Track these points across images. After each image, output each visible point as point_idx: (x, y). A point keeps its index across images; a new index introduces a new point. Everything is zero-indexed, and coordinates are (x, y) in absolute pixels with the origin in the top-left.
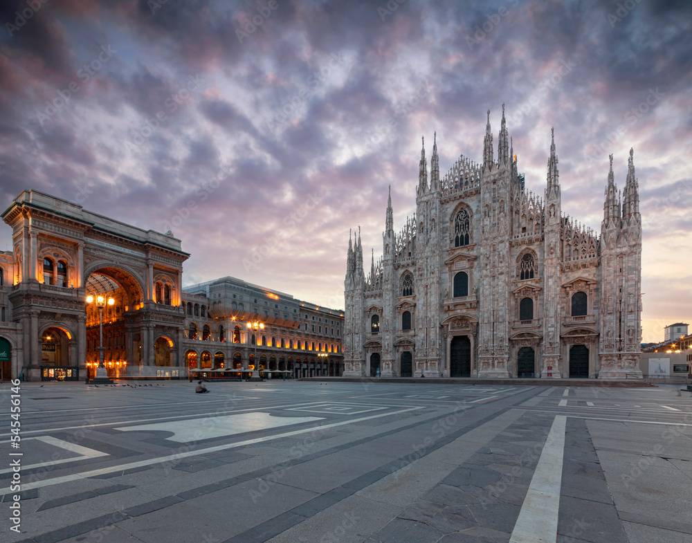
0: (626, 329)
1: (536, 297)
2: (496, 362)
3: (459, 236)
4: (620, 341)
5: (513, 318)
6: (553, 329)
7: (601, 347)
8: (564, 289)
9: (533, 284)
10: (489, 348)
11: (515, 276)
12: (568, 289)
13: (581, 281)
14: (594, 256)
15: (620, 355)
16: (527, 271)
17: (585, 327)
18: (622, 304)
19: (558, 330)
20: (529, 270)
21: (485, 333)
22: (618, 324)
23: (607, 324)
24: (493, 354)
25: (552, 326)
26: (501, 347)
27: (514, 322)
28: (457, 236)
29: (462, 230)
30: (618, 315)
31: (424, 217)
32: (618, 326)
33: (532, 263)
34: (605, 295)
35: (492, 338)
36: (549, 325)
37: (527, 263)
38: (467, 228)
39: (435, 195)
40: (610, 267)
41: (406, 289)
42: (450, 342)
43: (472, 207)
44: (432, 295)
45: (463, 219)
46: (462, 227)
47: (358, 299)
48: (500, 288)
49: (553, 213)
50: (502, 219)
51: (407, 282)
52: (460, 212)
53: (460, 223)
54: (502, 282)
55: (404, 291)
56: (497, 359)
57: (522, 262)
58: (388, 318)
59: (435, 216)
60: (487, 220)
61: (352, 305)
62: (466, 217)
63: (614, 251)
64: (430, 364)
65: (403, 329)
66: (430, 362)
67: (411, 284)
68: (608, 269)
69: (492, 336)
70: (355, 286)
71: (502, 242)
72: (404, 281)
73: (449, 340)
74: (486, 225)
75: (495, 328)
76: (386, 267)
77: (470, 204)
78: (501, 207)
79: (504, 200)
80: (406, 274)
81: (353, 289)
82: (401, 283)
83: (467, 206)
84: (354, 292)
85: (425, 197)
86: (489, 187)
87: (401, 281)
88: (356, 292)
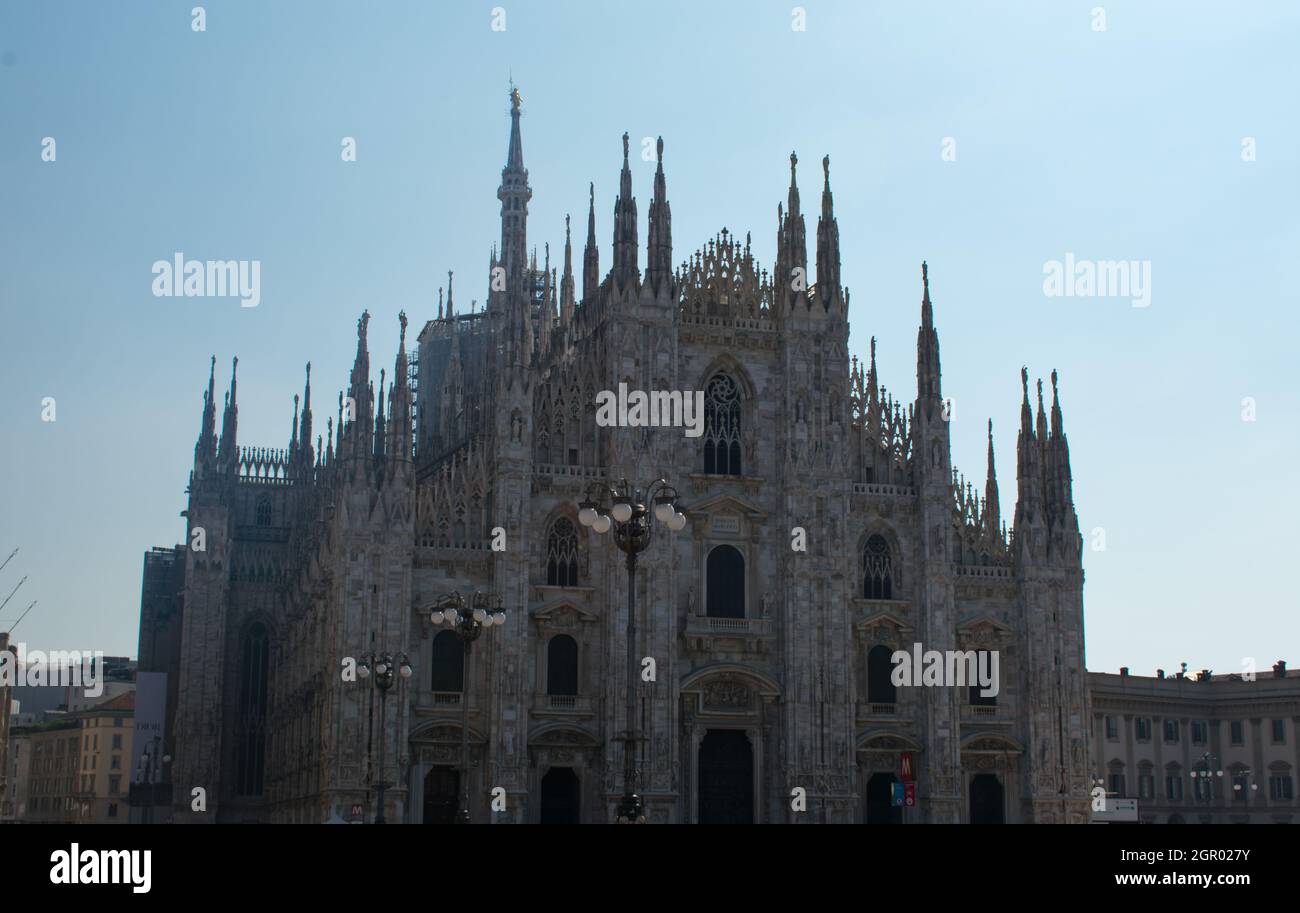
0: (1071, 746)
1: (903, 648)
2: (829, 809)
3: (716, 441)
4: (1063, 770)
5: (855, 695)
6: (946, 733)
7: (1034, 781)
9: (896, 614)
10: (814, 773)
11: (856, 585)
12: (964, 638)
13: (985, 624)
14: (1006, 574)
15: (1063, 801)
16: (878, 578)
17: (997, 732)
18: (1063, 691)
19: (958, 736)
20: (883, 577)
21: (801, 727)
22: (1058, 733)
23: (1040, 730)
24: (824, 789)
25: (945, 726)
26: (840, 770)
27: (857, 704)
28: (709, 442)
29: (722, 428)
30: (1057, 714)
31: (637, 364)
32: (1058, 738)
33: (887, 560)
34: (1034, 666)
35: (819, 745)
36: (940, 723)
37: (877, 557)
38: (735, 428)
39: (669, 314)
40: (1039, 607)
41: (558, 562)
42: (698, 747)
43: (754, 378)
44: (658, 599)
45: (724, 399)
46: (723, 420)
47: (398, 568)
48: (835, 612)
49: (937, 459)
50: (836, 438)
51: (563, 542)
52: (718, 377)
53: (717, 409)
54: (839, 597)
55: (552, 567)
56: (832, 802)
57: (867, 552)
58: (512, 650)
59: (667, 370)
60: (802, 430)
61: (369, 587)
62: (732, 397)
63: (1043, 574)
64: (652, 811)
65: (550, 692)
66: (650, 805)
67: (574, 549)
68: (1036, 610)
69: (819, 738)
70: (387, 521)
71: (837, 495)
72: (553, 535)
73: (696, 740)
74: (801, 441)
75: (825, 716)
76: (512, 482)
77: (750, 367)
78: (832, 407)
79: (839, 392)
80: (561, 513)
81: (378, 529)
82: (545, 541)
83: (739, 369)
84: (383, 542)
85: (640, 310)
86: (805, 348)
87: (545, 532)
88: (392, 542)
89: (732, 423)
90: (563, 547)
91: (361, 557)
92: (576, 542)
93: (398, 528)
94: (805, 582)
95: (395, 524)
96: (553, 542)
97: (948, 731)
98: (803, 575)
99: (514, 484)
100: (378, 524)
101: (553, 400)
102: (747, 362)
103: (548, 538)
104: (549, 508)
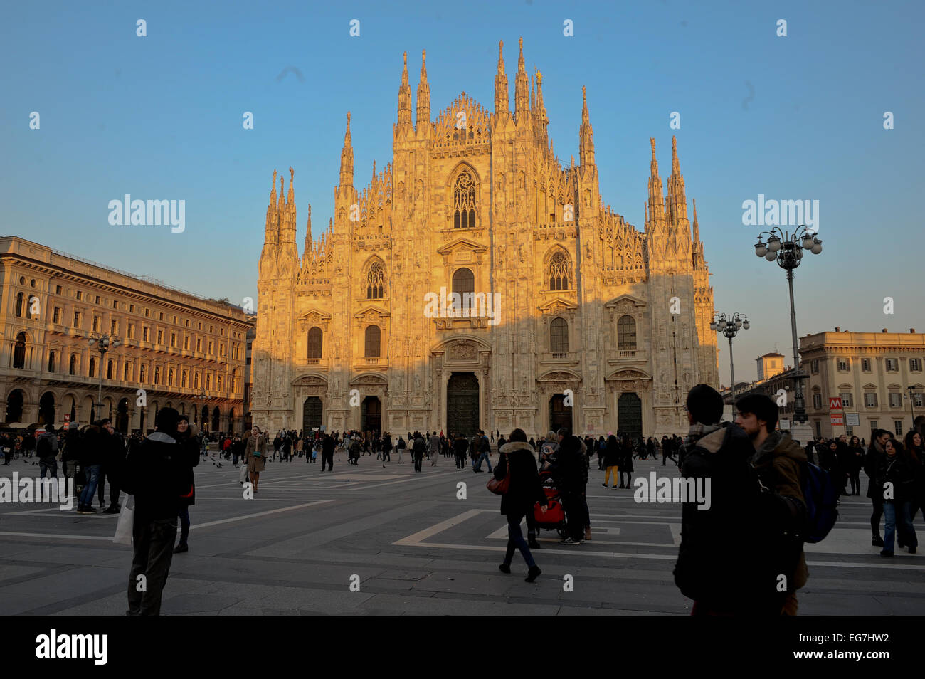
0: (683, 372)
1: (572, 318)
2: (518, 417)
3: (461, 211)
4: (677, 388)
5: (541, 349)
6: (594, 368)
7: (655, 396)
8: (607, 311)
9: (567, 298)
10: (508, 395)
11: (543, 283)
12: (612, 310)
13: (628, 300)
14: (641, 267)
15: (677, 408)
16: (559, 278)
17: (635, 366)
18: (676, 338)
19: (602, 370)
20: (562, 277)
21: (500, 369)
22: (673, 365)
23: (661, 364)
24: (513, 404)
25: (594, 363)
26: (524, 393)
27: (543, 354)
28: (457, 211)
29: (465, 202)
30: (673, 353)
31: (406, 174)
32: (673, 368)
33: (565, 267)
34: (656, 322)
35: (511, 378)
36: (590, 362)
37: (558, 266)
38: (472, 202)
39: (424, 144)
40: (660, 285)
41: (372, 287)
42: (447, 382)
43: (479, 171)
44: (417, 301)
45: (465, 186)
46: (465, 198)
47: (284, 297)
48: (522, 300)
49: (588, 202)
50: (522, 198)
51: (375, 275)
52: (461, 175)
53: (461, 192)
54: (524, 291)
55: (369, 289)
56: (519, 411)
57: (552, 263)
58: (339, 335)
59: (423, 175)
60: (501, 196)
61: (271, 308)
62: (470, 184)
63: (661, 265)
64: (414, 418)
65: (366, 356)
66: (412, 415)
67: (381, 279)
68: (658, 287)
69: (511, 375)
70: (279, 273)
71: (523, 231)
72: (370, 272)
73: (445, 379)
74: (500, 203)
75: (515, 362)
76: (340, 246)
77: (477, 166)
78: (520, 180)
79: (524, 171)
80: (374, 260)
81: (274, 278)
82: (365, 276)
83: (472, 168)
84: (277, 284)
85: (408, 144)
86: (503, 149)
87: (364, 271)
88: (281, 284)
89: (470, 199)
90: (375, 279)
91: (267, 293)
92: (382, 274)
93: (284, 277)
94: (504, 284)
96: (370, 276)
97: (596, 367)
98: (502, 280)
102: (476, 163)
103: (367, 275)
104: (366, 259)
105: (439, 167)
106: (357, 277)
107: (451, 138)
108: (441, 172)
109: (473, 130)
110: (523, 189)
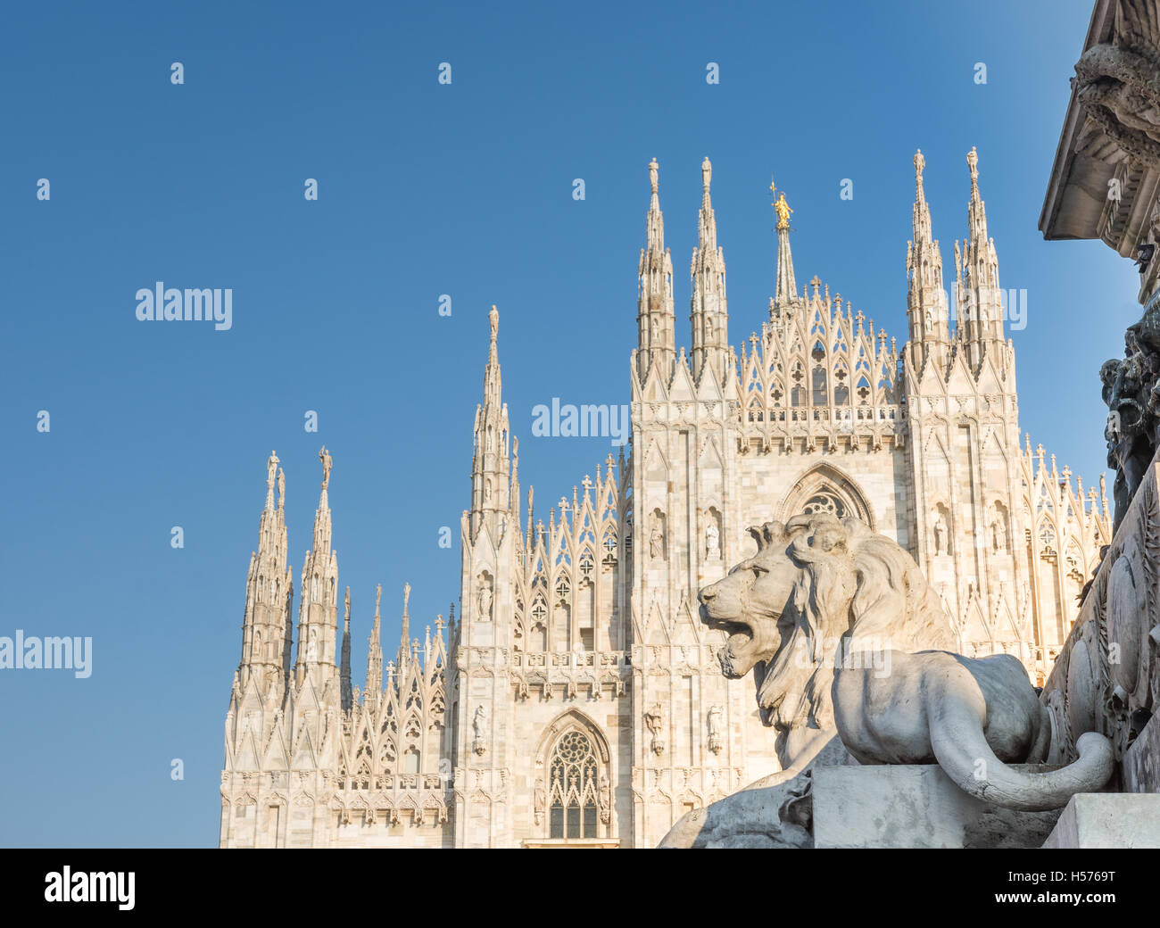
31: (670, 489)
39: (717, 412)
41: (566, 803)
43: (868, 494)
50: (1003, 575)
51: (574, 770)
52: (815, 499)
55: (556, 809)
59: (718, 494)
60: (945, 567)
67: (590, 781)
70: (289, 753)
72: (558, 761)
74: (943, 585)
76: (479, 682)
78: (994, 526)
79: (1005, 502)
80: (570, 725)
81: (276, 767)
82: (543, 771)
83: (847, 483)
84: (286, 786)
85: (674, 409)
86: (943, 439)
87: (541, 757)
88: (296, 784)
90: (574, 780)
91: (251, 810)
92: (595, 769)
93: (307, 764)
95: (301, 757)
96: (557, 773)
99: (482, 685)
100: (277, 760)
101: (554, 555)
102: (858, 472)
103: (549, 767)
104: (548, 720)
105: (754, 475)
106: (521, 773)
107: (786, 400)
108: (760, 489)
109: (846, 381)
110: (1002, 551)
